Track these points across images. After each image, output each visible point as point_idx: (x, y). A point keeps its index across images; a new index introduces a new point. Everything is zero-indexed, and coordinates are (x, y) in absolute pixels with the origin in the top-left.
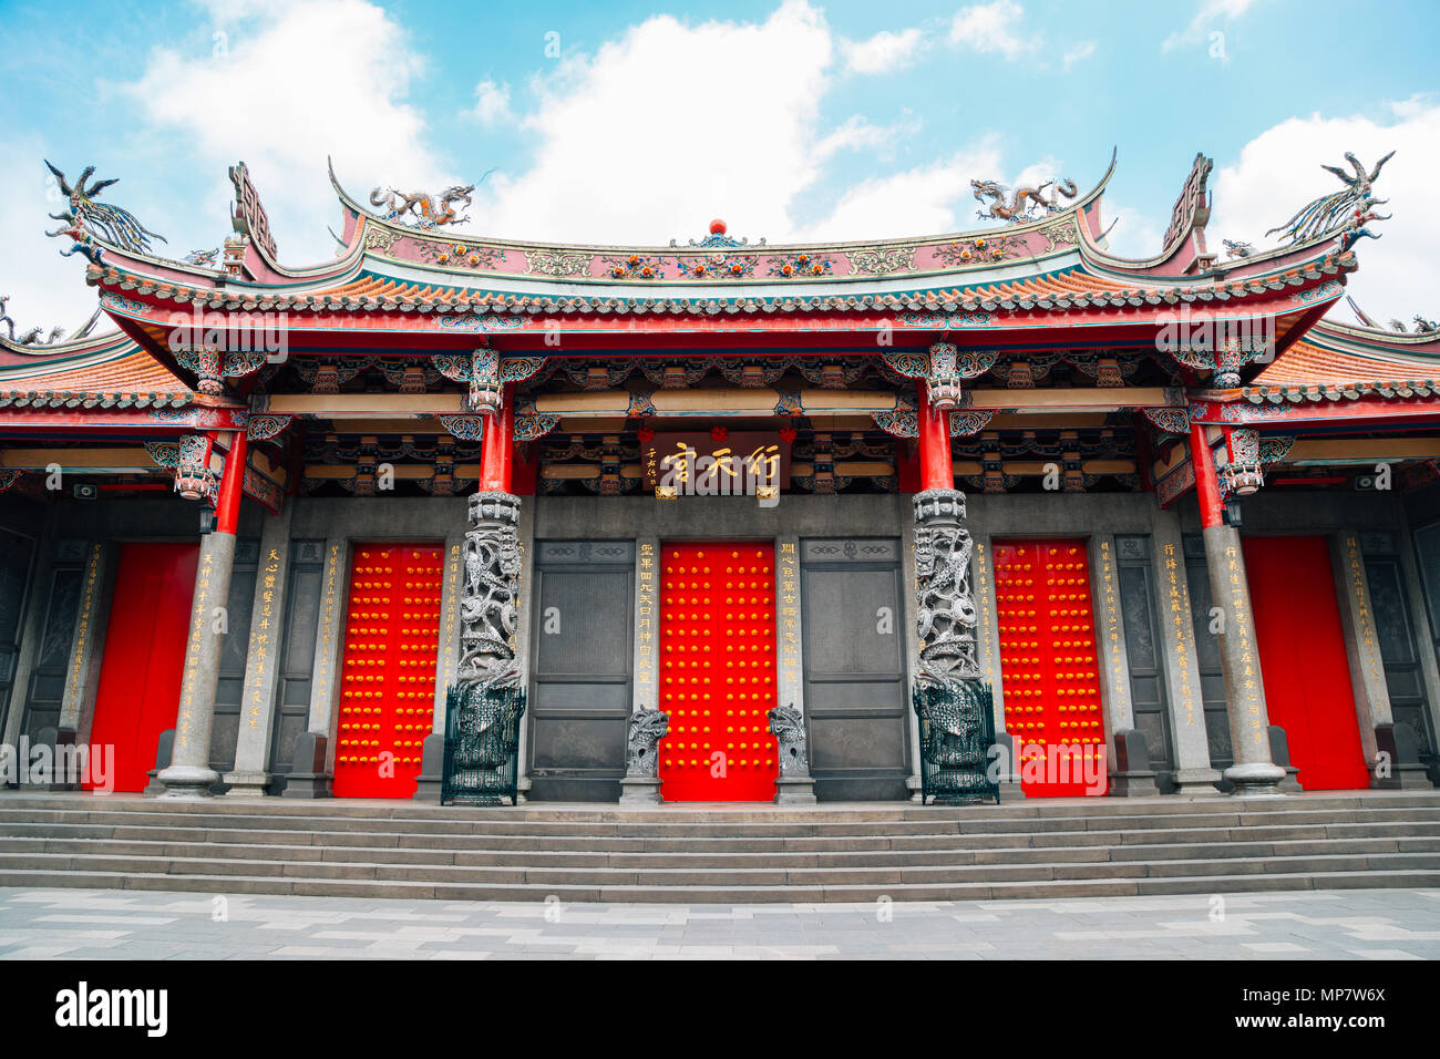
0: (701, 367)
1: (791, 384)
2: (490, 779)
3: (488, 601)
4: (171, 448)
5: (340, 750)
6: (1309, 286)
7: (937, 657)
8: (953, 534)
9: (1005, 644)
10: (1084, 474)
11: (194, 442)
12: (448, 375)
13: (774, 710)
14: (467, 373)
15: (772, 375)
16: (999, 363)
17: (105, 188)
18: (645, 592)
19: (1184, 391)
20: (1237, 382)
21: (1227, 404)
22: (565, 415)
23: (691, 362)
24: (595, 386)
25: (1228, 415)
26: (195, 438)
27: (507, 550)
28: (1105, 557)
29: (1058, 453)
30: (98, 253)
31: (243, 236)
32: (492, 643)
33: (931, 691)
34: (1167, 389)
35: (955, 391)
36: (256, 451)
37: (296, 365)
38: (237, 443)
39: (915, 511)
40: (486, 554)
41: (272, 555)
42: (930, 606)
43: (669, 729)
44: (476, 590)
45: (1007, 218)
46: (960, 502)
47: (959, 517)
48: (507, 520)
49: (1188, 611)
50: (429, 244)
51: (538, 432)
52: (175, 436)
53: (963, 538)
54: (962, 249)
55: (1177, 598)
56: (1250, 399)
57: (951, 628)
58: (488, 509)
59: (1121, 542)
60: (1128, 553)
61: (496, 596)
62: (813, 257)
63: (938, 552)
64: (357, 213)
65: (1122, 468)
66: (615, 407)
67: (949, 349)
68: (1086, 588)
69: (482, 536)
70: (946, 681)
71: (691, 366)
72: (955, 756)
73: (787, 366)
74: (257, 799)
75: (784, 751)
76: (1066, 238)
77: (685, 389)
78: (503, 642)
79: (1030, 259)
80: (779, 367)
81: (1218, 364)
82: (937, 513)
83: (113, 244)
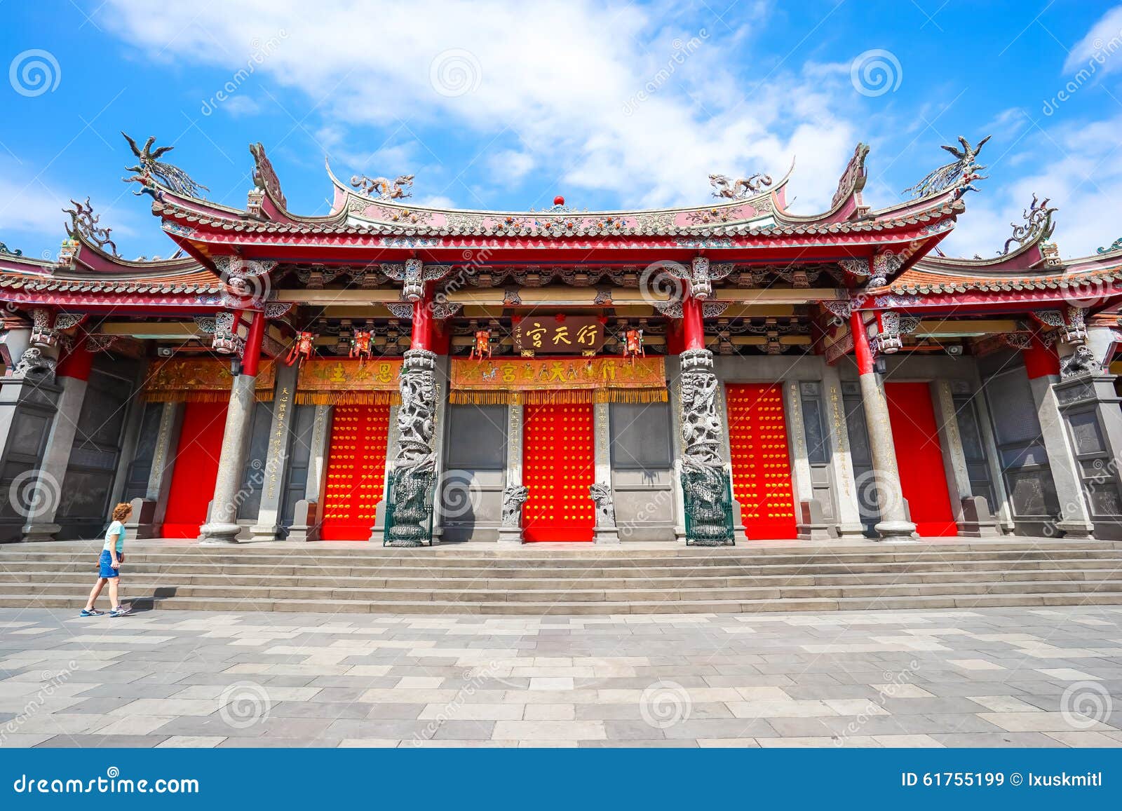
0: (549, 275)
1: (605, 284)
2: (413, 530)
3: (415, 417)
4: (211, 321)
5: (325, 511)
6: (933, 222)
7: (697, 453)
8: (706, 377)
9: (733, 446)
10: (780, 344)
11: (225, 317)
12: (390, 276)
13: (593, 485)
14: (402, 275)
15: (593, 279)
16: (734, 273)
17: (164, 153)
18: (514, 413)
19: (848, 290)
20: (884, 283)
21: (879, 296)
22: (464, 303)
23: (543, 271)
24: (483, 286)
25: (880, 304)
26: (225, 314)
27: (427, 385)
28: (794, 393)
29: (765, 331)
30: (160, 194)
31: (261, 190)
32: (417, 443)
33: (693, 474)
34: (837, 290)
35: (708, 287)
36: (271, 326)
37: (296, 272)
38: (257, 319)
39: (682, 363)
40: (414, 389)
41: (285, 391)
42: (692, 422)
43: (529, 497)
44: (407, 411)
45: (730, 197)
46: (709, 358)
47: (709, 367)
48: (427, 367)
49: (845, 427)
50: (387, 209)
51: (448, 313)
52: (212, 313)
53: (711, 379)
54: (703, 214)
55: (838, 419)
56: (896, 292)
57: (705, 435)
58: (415, 360)
59: (803, 385)
60: (807, 392)
61: (420, 414)
62: (615, 218)
63: (696, 388)
64: (344, 190)
65: (803, 341)
66: (496, 299)
67: (704, 261)
68: (782, 413)
69: (412, 377)
70: (702, 468)
71: (543, 274)
72: (707, 514)
73: (602, 274)
74: (270, 543)
75: (599, 512)
76: (765, 209)
77: (540, 287)
78: (425, 443)
79: (744, 221)
80: (597, 275)
81: (872, 272)
82: (696, 364)
83: (171, 189)
